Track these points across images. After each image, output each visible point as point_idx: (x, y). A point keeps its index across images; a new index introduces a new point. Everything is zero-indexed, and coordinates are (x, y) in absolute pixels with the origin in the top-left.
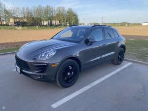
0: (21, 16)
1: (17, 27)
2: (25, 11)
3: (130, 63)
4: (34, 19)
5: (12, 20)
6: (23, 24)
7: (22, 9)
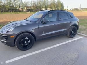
0: (30, 6)
1: (27, 12)
2: (32, 2)
3: (81, 37)
4: (37, 7)
5: (25, 8)
6: (31, 10)
7: (31, 2)
